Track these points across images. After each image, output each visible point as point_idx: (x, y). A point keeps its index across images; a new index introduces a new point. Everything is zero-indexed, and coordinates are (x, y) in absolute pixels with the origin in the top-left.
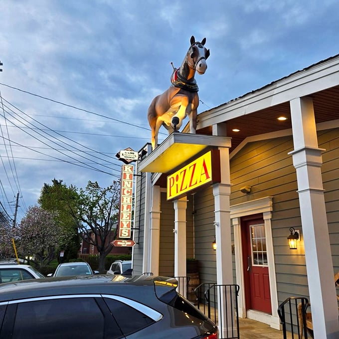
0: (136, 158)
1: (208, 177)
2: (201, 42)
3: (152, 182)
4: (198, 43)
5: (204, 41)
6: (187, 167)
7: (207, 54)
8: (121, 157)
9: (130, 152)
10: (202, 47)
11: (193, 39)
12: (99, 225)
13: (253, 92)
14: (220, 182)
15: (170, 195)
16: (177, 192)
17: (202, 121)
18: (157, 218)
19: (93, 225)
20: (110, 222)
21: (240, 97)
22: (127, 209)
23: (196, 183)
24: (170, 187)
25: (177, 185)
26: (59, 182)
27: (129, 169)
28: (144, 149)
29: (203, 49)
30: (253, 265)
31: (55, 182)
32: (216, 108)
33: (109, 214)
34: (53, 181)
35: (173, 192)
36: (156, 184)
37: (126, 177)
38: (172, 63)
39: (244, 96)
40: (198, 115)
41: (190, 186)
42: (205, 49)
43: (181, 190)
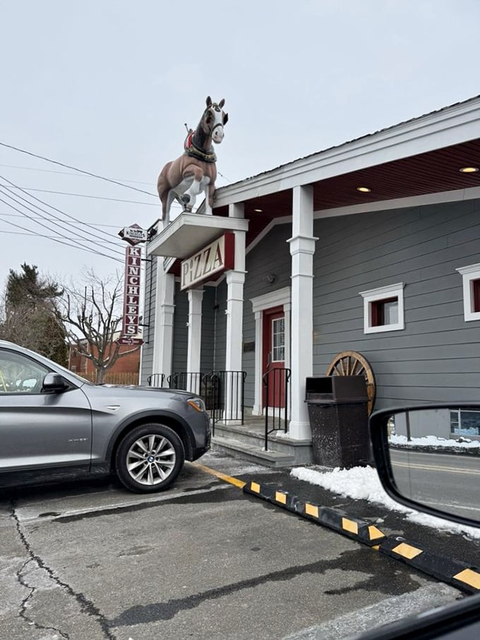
0: (145, 239)
1: (221, 264)
2: (218, 104)
3: (165, 269)
4: (215, 106)
5: (222, 103)
6: (202, 252)
7: (225, 119)
8: (126, 236)
9: (136, 230)
10: (219, 111)
11: (209, 101)
12: (94, 330)
13: (266, 173)
14: (233, 269)
15: (184, 285)
16: (191, 281)
17: (220, 199)
18: (170, 313)
19: (87, 330)
20: (110, 326)
21: (255, 177)
22: (134, 301)
23: (210, 270)
24: (184, 275)
25: (191, 272)
26: (31, 268)
27: (135, 251)
28: (154, 228)
29: (221, 113)
30: (273, 361)
31: (26, 268)
32: (233, 185)
33: (110, 316)
34: (22, 266)
35: (187, 281)
36: (169, 272)
37: (132, 262)
38: (186, 125)
39: (258, 175)
40: (216, 190)
41: (204, 273)
42: (223, 112)
43: (195, 278)
